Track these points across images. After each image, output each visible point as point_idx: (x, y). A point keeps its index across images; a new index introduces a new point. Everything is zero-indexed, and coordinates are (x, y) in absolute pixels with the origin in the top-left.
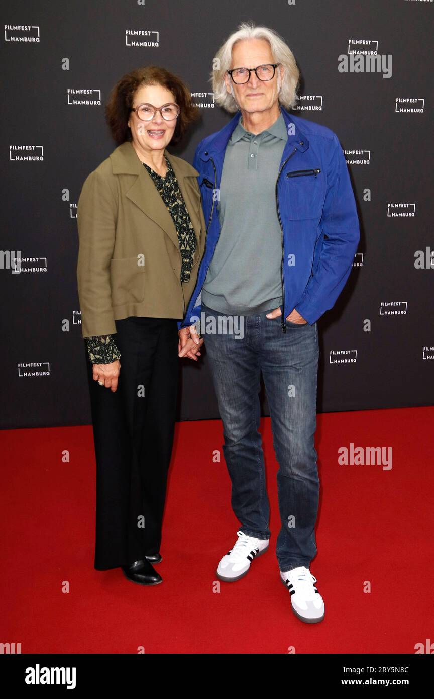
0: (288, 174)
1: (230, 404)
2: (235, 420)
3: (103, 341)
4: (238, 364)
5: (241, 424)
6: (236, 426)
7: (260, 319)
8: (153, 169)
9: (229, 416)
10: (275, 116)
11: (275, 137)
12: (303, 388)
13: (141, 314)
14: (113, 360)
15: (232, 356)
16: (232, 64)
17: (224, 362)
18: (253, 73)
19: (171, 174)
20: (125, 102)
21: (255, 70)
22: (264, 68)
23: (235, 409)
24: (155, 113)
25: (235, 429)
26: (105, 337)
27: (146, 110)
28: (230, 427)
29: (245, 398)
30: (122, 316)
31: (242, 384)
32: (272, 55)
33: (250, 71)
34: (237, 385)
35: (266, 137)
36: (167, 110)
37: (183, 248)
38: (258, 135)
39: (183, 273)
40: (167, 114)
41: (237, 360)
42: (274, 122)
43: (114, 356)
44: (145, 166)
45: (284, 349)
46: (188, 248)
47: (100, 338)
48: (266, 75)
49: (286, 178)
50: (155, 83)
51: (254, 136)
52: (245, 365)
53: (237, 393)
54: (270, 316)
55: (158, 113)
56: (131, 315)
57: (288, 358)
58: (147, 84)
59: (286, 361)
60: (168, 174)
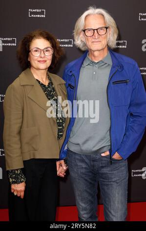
0: (113, 82)
1: (82, 200)
2: (85, 209)
3: (16, 172)
4: (86, 180)
5: (88, 211)
6: (85, 212)
7: (98, 157)
8: (41, 81)
9: (81, 207)
10: (106, 53)
11: (106, 64)
12: (120, 193)
13: (38, 157)
14: (21, 182)
15: (84, 176)
16: (85, 27)
17: (79, 179)
18: (96, 31)
19: (51, 83)
20: (26, 48)
21: (97, 30)
22: (101, 28)
23: (84, 203)
24: (41, 52)
25: (84, 214)
26: (17, 170)
27: (36, 51)
28: (82, 213)
29: (90, 198)
30: (27, 158)
31: (88, 190)
32: (105, 23)
33: (94, 30)
34: (86, 191)
35: (102, 63)
36: (47, 51)
37: (58, 121)
38: (97, 63)
39: (58, 134)
40: (47, 52)
41: (86, 178)
42: (105, 56)
43: (22, 180)
44: (37, 80)
45: (110, 172)
46: (61, 121)
47: (15, 170)
48: (102, 32)
49: (112, 84)
50: (40, 37)
51: (95, 63)
52: (90, 181)
53: (85, 195)
54: (103, 155)
55: (42, 52)
56: (32, 158)
57: (113, 177)
58: (36, 38)
59: (111, 178)
60: (49, 84)
